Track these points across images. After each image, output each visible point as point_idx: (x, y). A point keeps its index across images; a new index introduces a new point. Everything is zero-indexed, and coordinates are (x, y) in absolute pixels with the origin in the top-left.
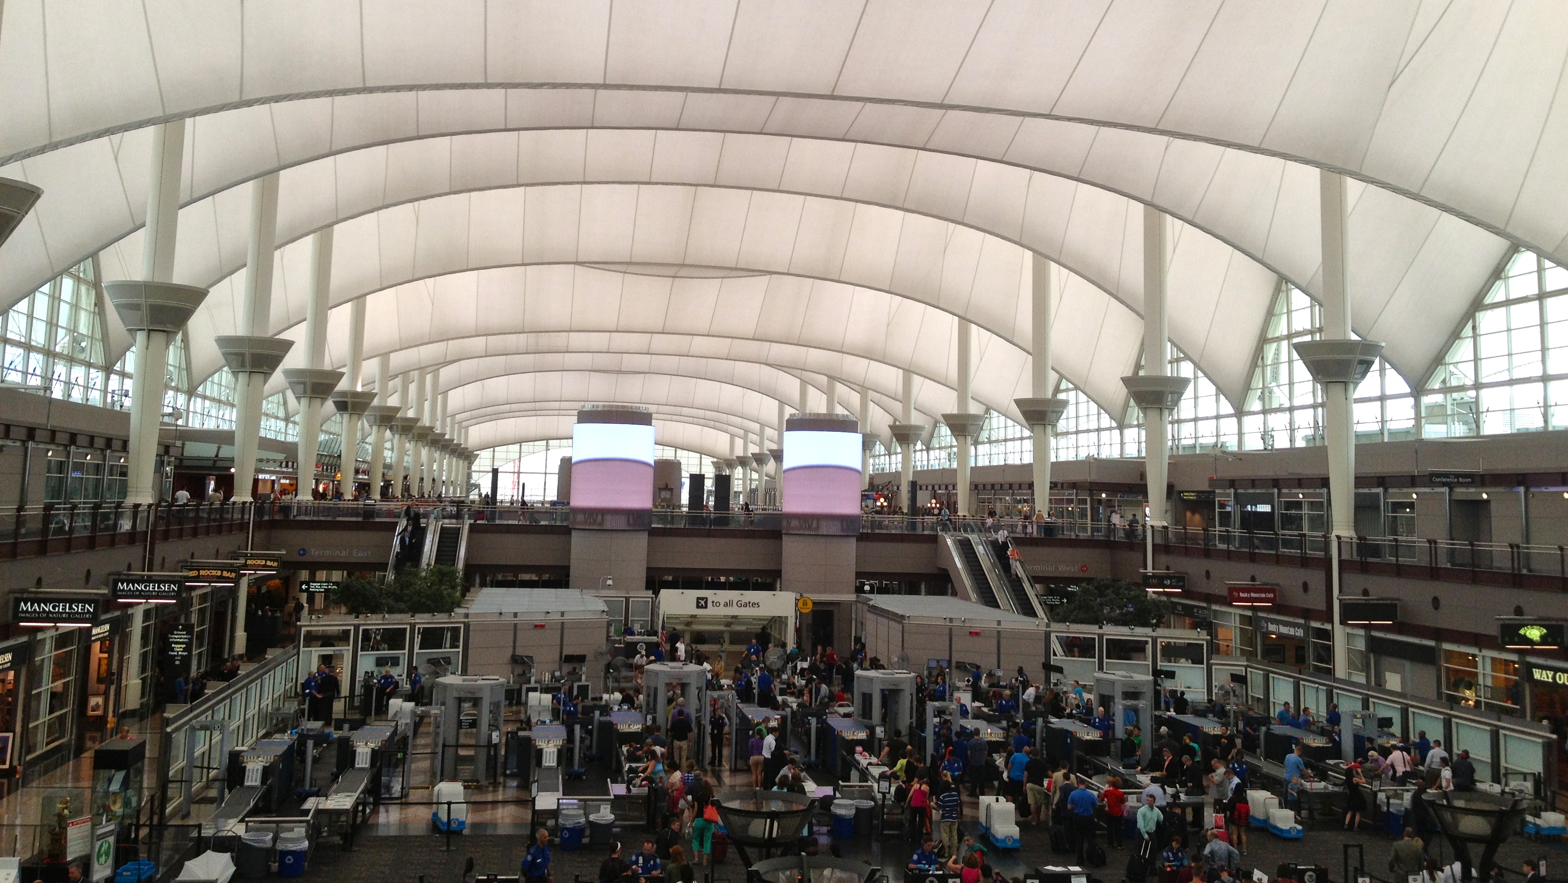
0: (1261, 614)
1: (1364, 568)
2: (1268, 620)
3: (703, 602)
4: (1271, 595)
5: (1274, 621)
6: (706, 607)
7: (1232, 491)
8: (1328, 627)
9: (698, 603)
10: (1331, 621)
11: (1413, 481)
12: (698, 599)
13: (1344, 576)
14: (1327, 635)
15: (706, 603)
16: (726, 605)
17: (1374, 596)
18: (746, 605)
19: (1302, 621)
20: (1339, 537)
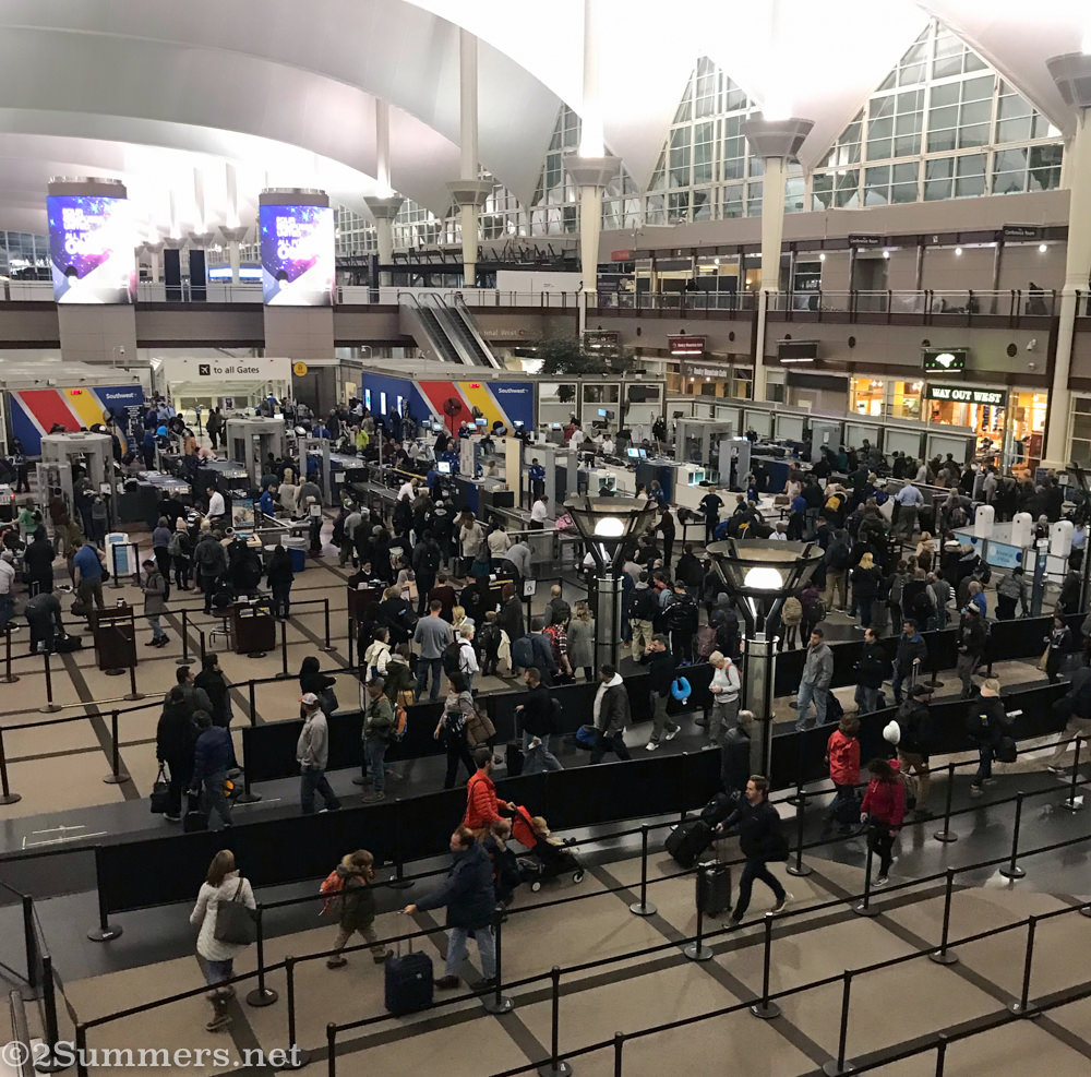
0: (686, 362)
1: (789, 317)
2: (693, 366)
3: (205, 369)
4: (701, 345)
5: (698, 367)
6: (209, 374)
7: (651, 260)
8: (751, 367)
9: (201, 370)
10: (754, 362)
11: (822, 245)
12: (201, 366)
13: (769, 324)
14: (750, 374)
15: (208, 370)
16: (227, 371)
17: (795, 340)
18: (246, 371)
19: (727, 365)
20: (767, 293)
